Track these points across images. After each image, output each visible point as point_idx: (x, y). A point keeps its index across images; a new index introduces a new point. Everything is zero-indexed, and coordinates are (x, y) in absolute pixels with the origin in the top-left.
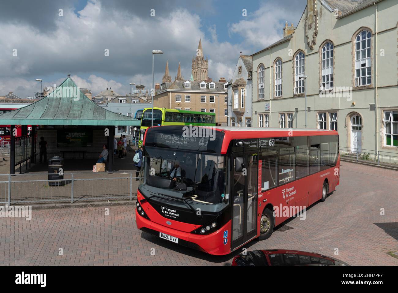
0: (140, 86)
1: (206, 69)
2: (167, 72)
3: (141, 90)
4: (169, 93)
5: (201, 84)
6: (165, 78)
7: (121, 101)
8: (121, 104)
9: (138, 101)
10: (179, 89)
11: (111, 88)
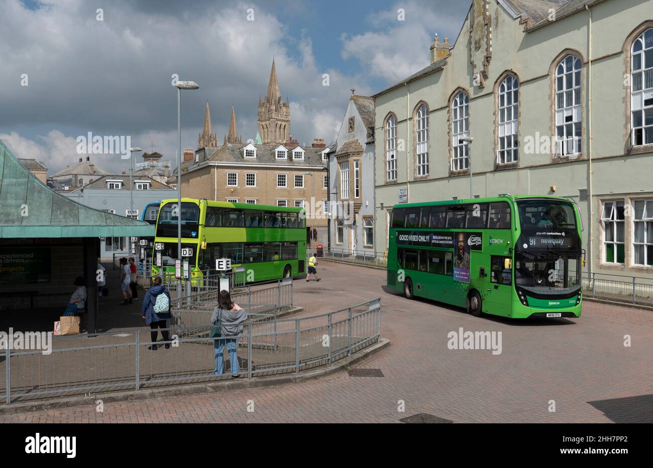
0: (153, 154)
1: (287, 121)
2: (208, 127)
3: (155, 163)
4: (212, 170)
5: (277, 150)
6: (203, 138)
7: (112, 186)
8: (111, 191)
9: (148, 186)
10: (232, 161)
11: (88, 159)
